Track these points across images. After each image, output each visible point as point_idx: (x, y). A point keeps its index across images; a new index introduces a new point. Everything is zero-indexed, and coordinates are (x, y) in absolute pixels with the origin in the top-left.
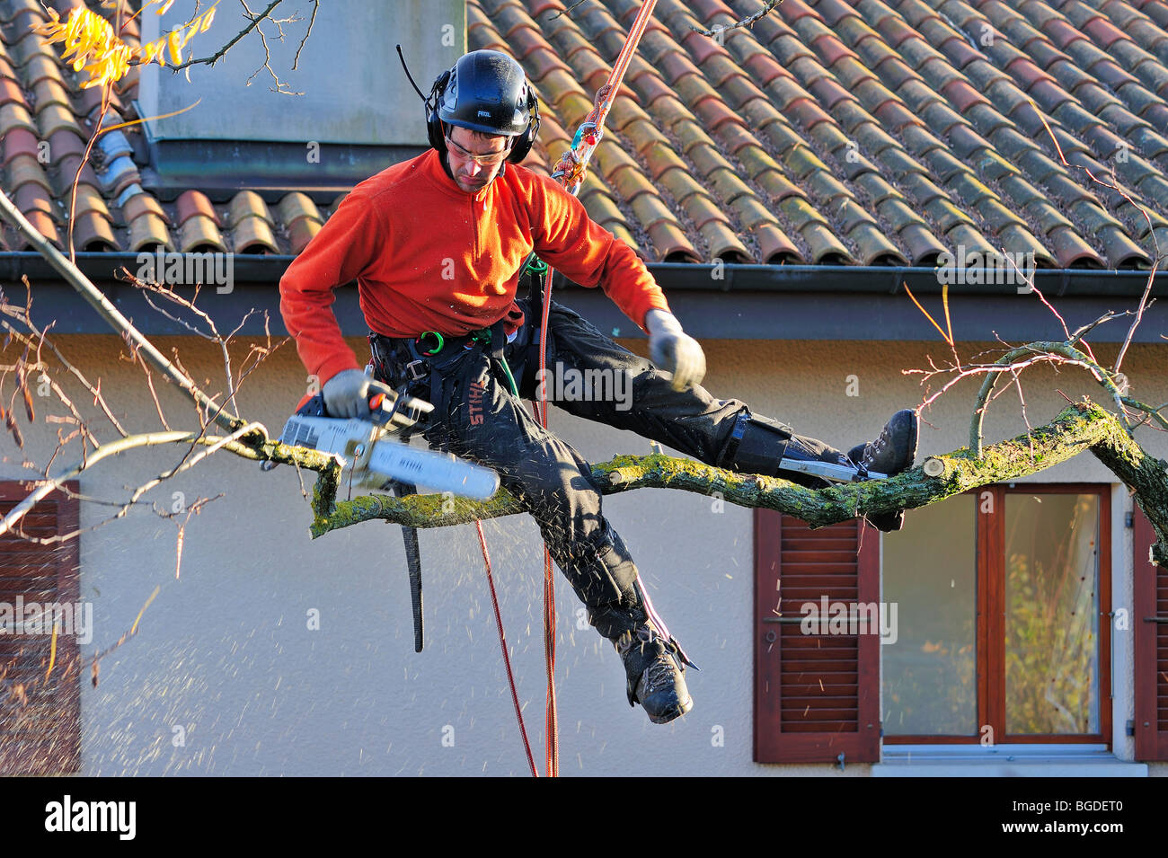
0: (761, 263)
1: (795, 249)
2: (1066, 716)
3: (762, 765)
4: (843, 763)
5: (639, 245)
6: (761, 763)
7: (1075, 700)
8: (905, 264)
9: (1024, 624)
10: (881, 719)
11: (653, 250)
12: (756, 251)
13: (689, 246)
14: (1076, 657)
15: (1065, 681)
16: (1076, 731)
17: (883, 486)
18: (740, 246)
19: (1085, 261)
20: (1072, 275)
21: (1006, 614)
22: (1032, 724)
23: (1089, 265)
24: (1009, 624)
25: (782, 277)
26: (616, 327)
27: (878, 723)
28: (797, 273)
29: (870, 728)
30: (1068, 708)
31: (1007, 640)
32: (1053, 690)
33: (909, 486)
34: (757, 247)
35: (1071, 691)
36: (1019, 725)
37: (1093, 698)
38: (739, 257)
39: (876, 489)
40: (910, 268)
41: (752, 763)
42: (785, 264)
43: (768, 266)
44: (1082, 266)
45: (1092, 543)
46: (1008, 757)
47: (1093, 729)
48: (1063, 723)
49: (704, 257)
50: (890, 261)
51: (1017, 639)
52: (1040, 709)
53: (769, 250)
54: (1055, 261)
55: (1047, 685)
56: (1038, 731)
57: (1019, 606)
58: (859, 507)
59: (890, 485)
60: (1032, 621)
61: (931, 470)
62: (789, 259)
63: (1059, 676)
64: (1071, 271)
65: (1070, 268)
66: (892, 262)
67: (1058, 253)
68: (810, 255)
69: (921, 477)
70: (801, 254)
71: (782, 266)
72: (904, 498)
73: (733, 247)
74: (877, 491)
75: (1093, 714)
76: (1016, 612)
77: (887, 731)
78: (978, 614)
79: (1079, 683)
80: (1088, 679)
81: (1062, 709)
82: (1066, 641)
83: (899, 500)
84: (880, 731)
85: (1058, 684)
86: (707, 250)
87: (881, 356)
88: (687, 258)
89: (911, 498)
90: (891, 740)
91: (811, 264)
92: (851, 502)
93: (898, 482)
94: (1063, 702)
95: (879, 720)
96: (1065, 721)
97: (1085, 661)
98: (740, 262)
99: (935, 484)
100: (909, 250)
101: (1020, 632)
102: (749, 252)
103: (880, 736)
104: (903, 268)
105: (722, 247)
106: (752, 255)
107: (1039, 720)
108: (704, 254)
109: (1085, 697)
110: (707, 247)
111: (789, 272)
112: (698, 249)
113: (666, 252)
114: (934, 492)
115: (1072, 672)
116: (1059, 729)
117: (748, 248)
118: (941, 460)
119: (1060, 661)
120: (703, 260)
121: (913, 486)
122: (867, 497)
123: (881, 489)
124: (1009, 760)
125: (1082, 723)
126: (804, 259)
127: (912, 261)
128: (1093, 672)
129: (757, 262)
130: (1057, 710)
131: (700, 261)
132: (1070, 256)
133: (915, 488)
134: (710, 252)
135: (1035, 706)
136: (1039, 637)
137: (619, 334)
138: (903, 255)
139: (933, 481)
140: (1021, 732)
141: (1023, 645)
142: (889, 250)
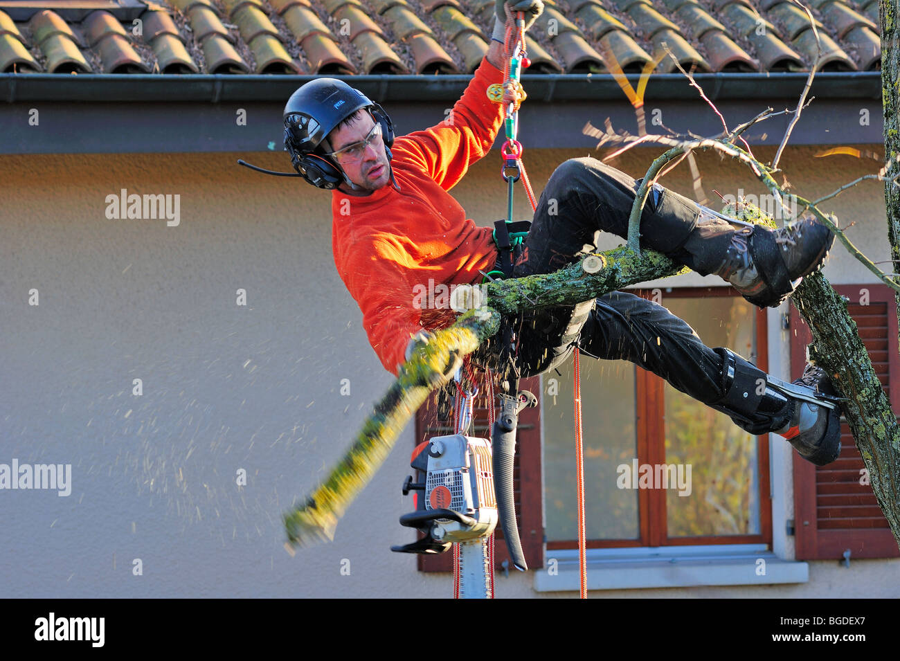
0: (415, 74)
1: (448, 58)
2: (727, 517)
3: (427, 575)
4: (507, 570)
5: (293, 58)
6: (426, 572)
7: (736, 501)
8: (558, 72)
9: (684, 426)
10: (544, 525)
11: (306, 63)
12: (410, 62)
13: (342, 57)
14: (736, 458)
15: (725, 483)
16: (737, 532)
17: (543, 282)
18: (394, 57)
19: (736, 65)
20: (724, 79)
21: (666, 418)
22: (693, 526)
23: (742, 68)
24: (669, 428)
25: (437, 87)
26: (272, 141)
27: (541, 529)
28: (451, 83)
29: (533, 535)
30: (729, 509)
31: (668, 444)
32: (714, 492)
33: (568, 283)
34: (411, 57)
35: (732, 492)
36: (681, 528)
37: (753, 498)
38: (392, 68)
39: (536, 285)
40: (563, 75)
41: (417, 572)
42: (439, 74)
43: (422, 76)
44: (734, 69)
45: (749, 346)
46: (670, 559)
47: (753, 530)
48: (724, 524)
49: (358, 68)
50: (543, 69)
51: (677, 442)
52: (701, 511)
53: (422, 60)
54: (707, 65)
55: (708, 487)
56: (699, 533)
57: (679, 409)
58: (518, 302)
59: (549, 281)
60: (693, 424)
61: (590, 266)
62: (443, 69)
63: (719, 478)
64: (724, 75)
65: (722, 71)
66: (546, 70)
67: (711, 58)
68: (463, 64)
69: (580, 274)
70: (456, 64)
71: (436, 76)
72: (563, 294)
73: (387, 58)
74: (536, 287)
75: (753, 514)
76: (677, 415)
77: (550, 536)
78: (638, 418)
79: (739, 485)
80: (748, 480)
81: (723, 511)
82: (726, 444)
83: (557, 296)
84: (543, 538)
85: (719, 486)
86: (360, 61)
87: (536, 164)
88: (341, 70)
89: (569, 294)
90: (553, 546)
91: (464, 74)
92: (511, 297)
93: (557, 279)
94: (725, 504)
95: (541, 525)
96: (727, 522)
97: (744, 462)
98: (394, 73)
99: (593, 281)
100: (563, 58)
101: (681, 436)
102: (402, 62)
103: (543, 541)
104: (557, 76)
105: (375, 59)
106: (405, 66)
107: (700, 521)
108: (358, 65)
109: (745, 498)
110: (360, 58)
111: (443, 82)
112: (352, 61)
113: (320, 64)
114: (592, 289)
115: (733, 474)
116: (720, 530)
117: (402, 59)
118: (600, 258)
119: (721, 463)
120: (357, 71)
121: (571, 283)
122: (526, 293)
123: (540, 285)
124: (670, 562)
125: (742, 524)
126: (458, 69)
127: (565, 68)
128: (752, 473)
129: (410, 72)
130: (717, 511)
131: (354, 72)
132: (722, 59)
133: (574, 285)
134: (364, 63)
135: (697, 508)
136: (699, 440)
137: (275, 147)
138: (557, 63)
139: (591, 278)
140: (683, 534)
141: (685, 449)
142: (542, 58)
